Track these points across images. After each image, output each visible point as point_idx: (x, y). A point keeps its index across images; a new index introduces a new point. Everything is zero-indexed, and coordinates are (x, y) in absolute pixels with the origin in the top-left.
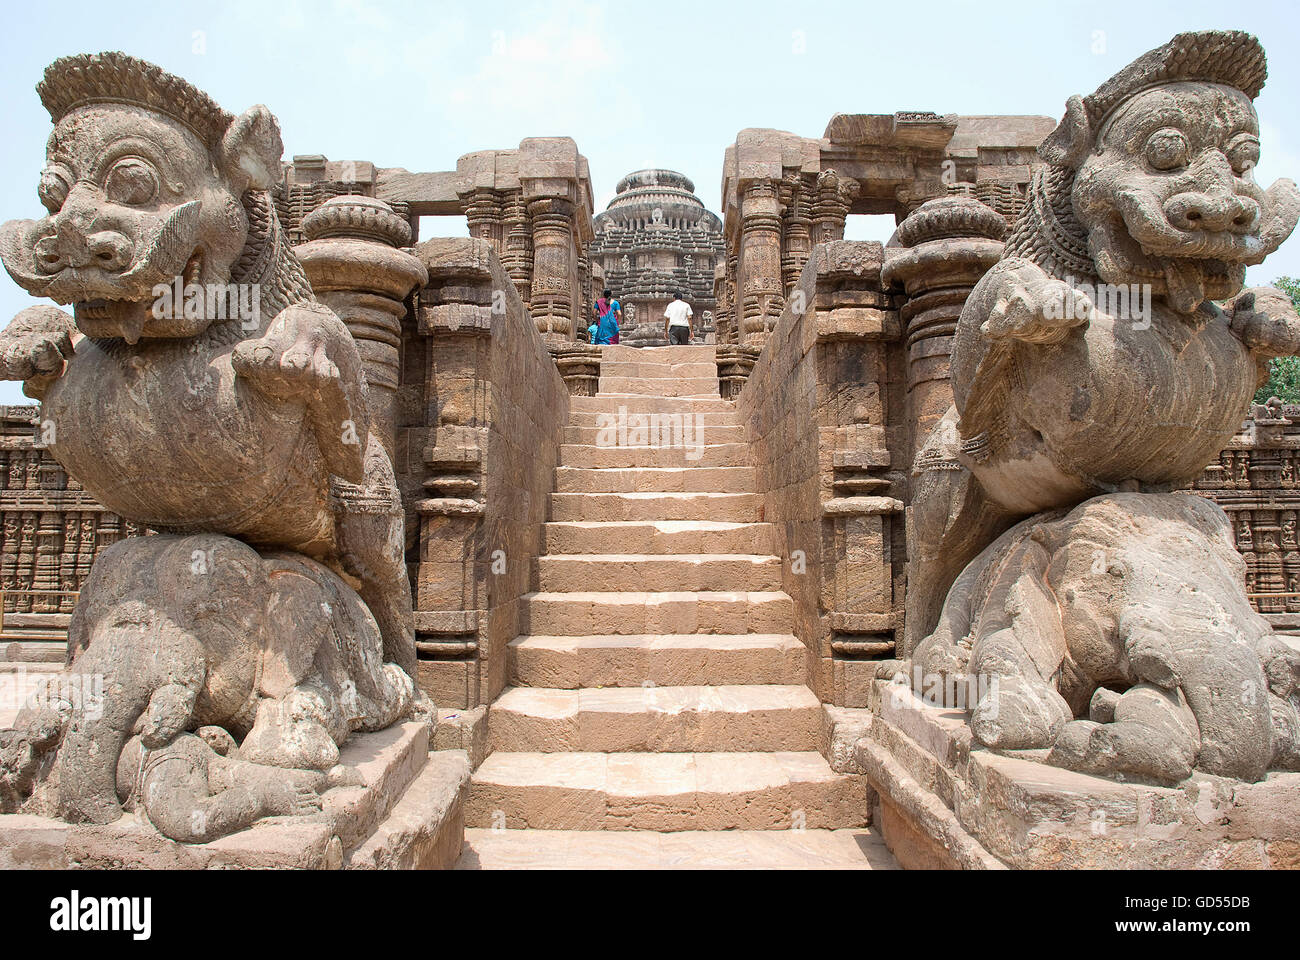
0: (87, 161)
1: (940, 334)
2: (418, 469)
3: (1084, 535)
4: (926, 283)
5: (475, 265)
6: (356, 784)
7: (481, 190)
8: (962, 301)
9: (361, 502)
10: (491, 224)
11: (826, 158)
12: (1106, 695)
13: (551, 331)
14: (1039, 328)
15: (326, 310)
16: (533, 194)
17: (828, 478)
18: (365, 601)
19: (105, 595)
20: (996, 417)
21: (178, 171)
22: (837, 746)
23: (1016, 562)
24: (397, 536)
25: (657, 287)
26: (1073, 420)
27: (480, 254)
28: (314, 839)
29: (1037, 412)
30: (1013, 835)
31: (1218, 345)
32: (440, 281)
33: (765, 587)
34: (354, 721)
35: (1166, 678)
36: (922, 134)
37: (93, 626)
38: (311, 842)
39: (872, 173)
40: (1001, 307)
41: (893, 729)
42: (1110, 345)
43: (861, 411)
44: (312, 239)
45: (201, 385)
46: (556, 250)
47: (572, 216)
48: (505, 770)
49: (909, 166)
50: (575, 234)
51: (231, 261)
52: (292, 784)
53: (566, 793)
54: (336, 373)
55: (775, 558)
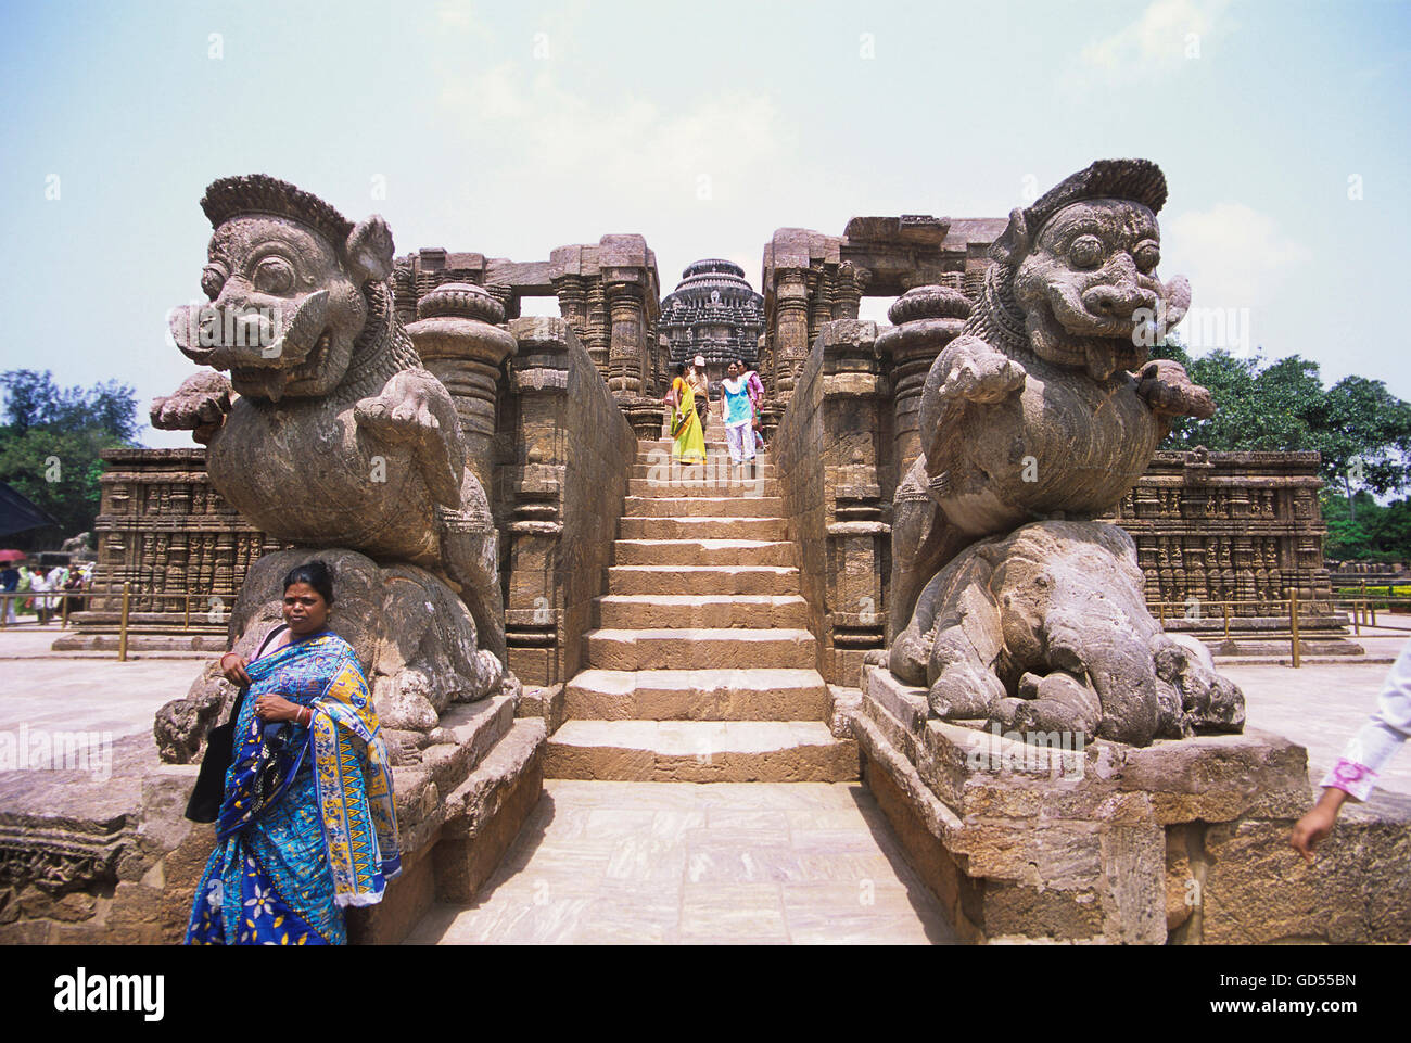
0: (239, 259)
1: (914, 394)
2: (510, 498)
3: (1019, 553)
4: (909, 353)
5: (555, 338)
6: (451, 742)
7: (569, 276)
8: (927, 368)
9: (460, 524)
10: (577, 303)
11: (845, 252)
12: (1031, 678)
13: (624, 388)
14: (984, 391)
15: (429, 375)
16: (610, 280)
17: (831, 506)
18: (464, 601)
19: (256, 596)
20: (954, 459)
21: (311, 267)
22: (836, 717)
23: (968, 573)
24: (490, 549)
25: (714, 353)
26: (1011, 463)
27: (559, 329)
28: (415, 783)
29: (984, 456)
30: (954, 785)
31: (1127, 405)
32: (528, 351)
33: (786, 592)
34: (452, 694)
35: (1076, 666)
36: (922, 233)
37: (247, 621)
38: (412, 786)
39: (881, 264)
40: (954, 374)
41: (876, 703)
42: (1041, 405)
43: (858, 454)
44: (424, 317)
45: (330, 434)
46: (629, 325)
47: (642, 297)
48: (577, 734)
49: (911, 258)
50: (645, 311)
51: (353, 337)
52: (399, 742)
53: (623, 752)
54: (436, 424)
55: (794, 569)
